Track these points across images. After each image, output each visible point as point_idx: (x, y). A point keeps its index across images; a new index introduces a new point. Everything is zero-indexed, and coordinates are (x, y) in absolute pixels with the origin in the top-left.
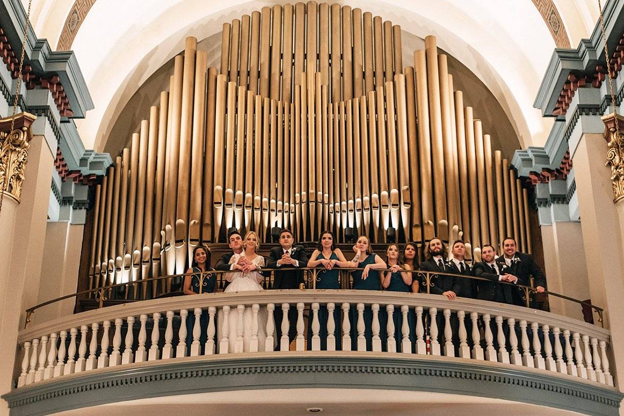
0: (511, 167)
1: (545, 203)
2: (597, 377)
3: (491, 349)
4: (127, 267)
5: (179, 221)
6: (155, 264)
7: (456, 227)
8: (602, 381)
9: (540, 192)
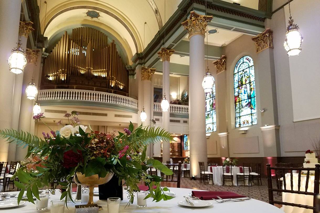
0: (125, 68)
1: (131, 75)
2: (132, 106)
3: (121, 103)
4: (52, 77)
5: (63, 69)
6: (57, 77)
7: (115, 78)
8: (136, 108)
9: (130, 73)
